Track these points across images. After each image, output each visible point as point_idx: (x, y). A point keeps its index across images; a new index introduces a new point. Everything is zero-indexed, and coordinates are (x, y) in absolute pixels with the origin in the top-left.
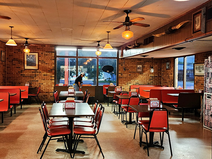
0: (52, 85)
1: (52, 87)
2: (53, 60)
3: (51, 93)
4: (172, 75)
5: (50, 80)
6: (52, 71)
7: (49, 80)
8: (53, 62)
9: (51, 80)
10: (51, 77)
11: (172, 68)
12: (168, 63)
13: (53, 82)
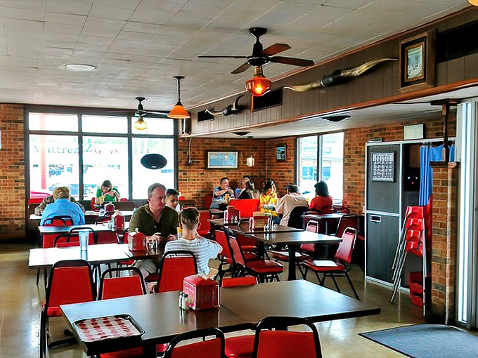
0: (18, 201)
1: (18, 205)
2: (21, 140)
3: (16, 219)
4: (292, 174)
5: (14, 190)
6: (18, 167)
7: (9, 188)
8: (20, 146)
9: (16, 188)
10: (16, 181)
11: (290, 159)
12: (282, 149)
13: (22, 194)
